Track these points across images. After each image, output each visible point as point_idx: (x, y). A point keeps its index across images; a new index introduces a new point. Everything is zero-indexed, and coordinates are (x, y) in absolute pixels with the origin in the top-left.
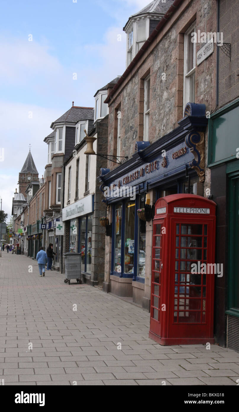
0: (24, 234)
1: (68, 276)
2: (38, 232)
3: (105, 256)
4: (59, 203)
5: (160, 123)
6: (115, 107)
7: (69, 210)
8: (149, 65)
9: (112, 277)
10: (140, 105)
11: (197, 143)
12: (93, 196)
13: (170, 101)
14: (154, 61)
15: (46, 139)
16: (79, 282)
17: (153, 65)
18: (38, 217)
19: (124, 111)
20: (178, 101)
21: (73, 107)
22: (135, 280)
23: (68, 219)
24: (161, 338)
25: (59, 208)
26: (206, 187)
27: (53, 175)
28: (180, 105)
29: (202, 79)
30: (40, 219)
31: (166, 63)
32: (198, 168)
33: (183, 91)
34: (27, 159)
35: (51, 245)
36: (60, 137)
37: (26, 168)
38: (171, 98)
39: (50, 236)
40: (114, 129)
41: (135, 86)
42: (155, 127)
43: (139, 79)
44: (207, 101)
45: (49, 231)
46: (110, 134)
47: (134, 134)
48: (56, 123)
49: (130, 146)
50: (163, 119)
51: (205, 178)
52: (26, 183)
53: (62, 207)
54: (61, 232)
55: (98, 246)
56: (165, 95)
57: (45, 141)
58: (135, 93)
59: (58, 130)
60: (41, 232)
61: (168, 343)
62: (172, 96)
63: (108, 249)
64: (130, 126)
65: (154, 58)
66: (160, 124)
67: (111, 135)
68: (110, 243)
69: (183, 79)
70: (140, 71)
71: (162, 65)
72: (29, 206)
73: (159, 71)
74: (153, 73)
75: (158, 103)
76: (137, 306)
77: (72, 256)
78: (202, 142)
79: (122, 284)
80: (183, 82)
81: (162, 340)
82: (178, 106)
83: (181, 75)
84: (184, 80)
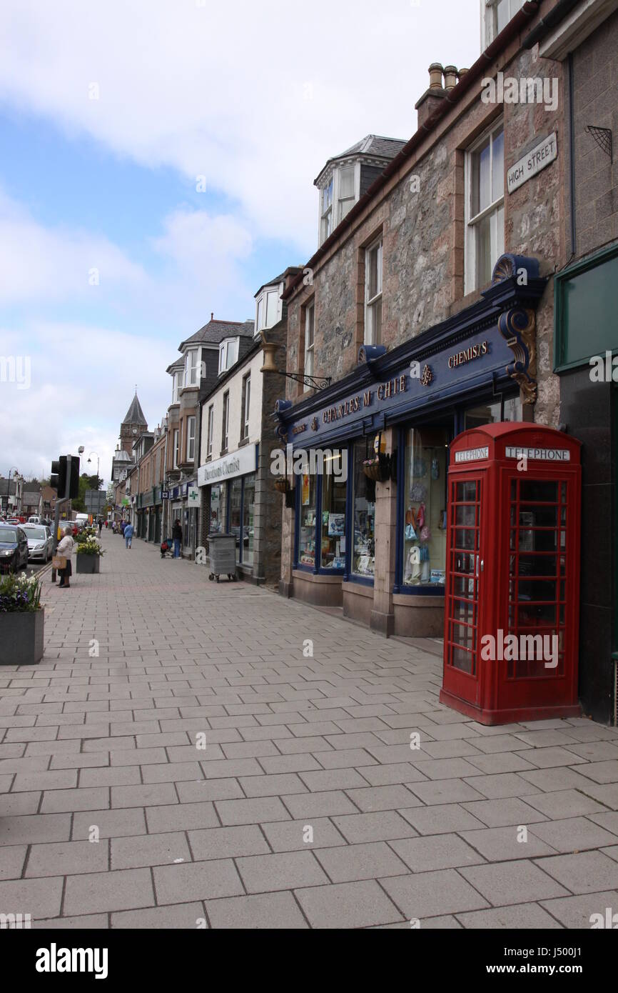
0: (132, 507)
1: (216, 570)
2: (154, 502)
3: (283, 539)
4: (192, 460)
5: (408, 312)
6: (301, 304)
7: (210, 470)
8: (380, 220)
9: (296, 573)
10: (359, 290)
11: (521, 330)
12: (257, 446)
13: (433, 269)
14: (390, 211)
15: (170, 367)
16: (231, 578)
17: (389, 219)
18: (154, 482)
19: (321, 306)
20: (456, 267)
21: (212, 321)
22: (347, 580)
23: (208, 482)
24: (481, 711)
25: (191, 468)
26: (540, 412)
27: (182, 420)
28: (459, 274)
29: (522, 215)
30: (158, 486)
31: (423, 208)
32: (526, 377)
33: (463, 249)
34: (131, 408)
35: (177, 521)
36: (193, 364)
37: (131, 417)
38: (437, 265)
39: (173, 508)
40: (299, 337)
41: (345, 261)
42: (397, 320)
43: (357, 247)
44: (540, 252)
45: (172, 502)
46: (290, 347)
47: (345, 338)
48: (187, 343)
49: (337, 360)
50: (415, 305)
51: (536, 394)
52: (130, 437)
53: (196, 465)
54: (195, 502)
55: (265, 524)
56: (422, 261)
57: (167, 371)
58: (347, 272)
59: (190, 354)
60: (160, 503)
61: (497, 720)
62: (439, 261)
63: (287, 528)
64: (335, 327)
65: (392, 206)
66: (408, 314)
67: (292, 348)
68: (293, 519)
69: (463, 229)
70: (358, 235)
71: (412, 215)
72: (139, 467)
73: (403, 225)
74: (390, 230)
75: (402, 280)
76: (356, 624)
77: (222, 539)
78: (531, 328)
79: (318, 585)
80: (463, 234)
81: (486, 714)
82: (456, 276)
83: (460, 221)
84: (466, 230)
